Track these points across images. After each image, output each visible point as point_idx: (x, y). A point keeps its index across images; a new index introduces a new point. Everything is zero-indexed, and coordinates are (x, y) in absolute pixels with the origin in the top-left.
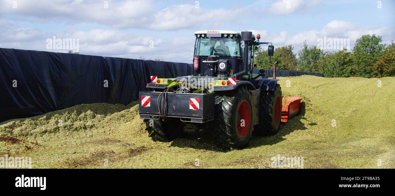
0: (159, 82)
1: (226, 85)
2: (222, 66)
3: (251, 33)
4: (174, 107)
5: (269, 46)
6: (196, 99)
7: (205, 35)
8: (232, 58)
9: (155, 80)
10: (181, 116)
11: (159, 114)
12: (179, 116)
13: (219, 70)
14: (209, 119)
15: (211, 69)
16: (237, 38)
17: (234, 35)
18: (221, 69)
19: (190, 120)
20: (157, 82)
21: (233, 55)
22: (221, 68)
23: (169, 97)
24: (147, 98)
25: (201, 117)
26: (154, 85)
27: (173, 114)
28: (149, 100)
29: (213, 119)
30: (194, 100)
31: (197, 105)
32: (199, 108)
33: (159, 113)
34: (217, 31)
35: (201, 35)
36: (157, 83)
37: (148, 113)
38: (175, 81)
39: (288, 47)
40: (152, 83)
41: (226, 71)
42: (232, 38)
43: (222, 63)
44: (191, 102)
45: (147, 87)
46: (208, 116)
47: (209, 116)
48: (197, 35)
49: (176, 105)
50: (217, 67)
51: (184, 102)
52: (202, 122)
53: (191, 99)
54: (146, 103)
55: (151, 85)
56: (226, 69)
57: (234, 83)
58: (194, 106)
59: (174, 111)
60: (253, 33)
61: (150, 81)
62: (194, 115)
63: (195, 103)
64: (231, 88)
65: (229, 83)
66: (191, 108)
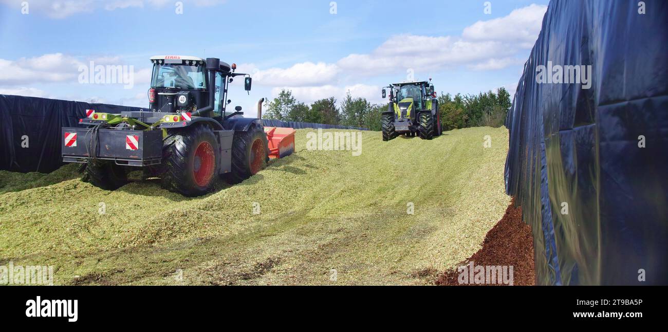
0: (96, 117)
1: (178, 121)
2: (183, 99)
3: (218, 60)
4: (107, 146)
5: (246, 79)
6: (134, 136)
7: (163, 60)
8: (195, 90)
9: (92, 116)
10: (116, 158)
11: (87, 156)
12: (114, 158)
13: (179, 105)
14: (154, 162)
15: (169, 104)
16: (202, 65)
17: (198, 62)
18: (181, 104)
19: (127, 162)
20: (94, 117)
21: (196, 86)
22: (181, 102)
23: (100, 134)
24: (71, 136)
25: (141, 159)
26: (89, 121)
27: (106, 156)
28: (74, 137)
29: (160, 163)
30: (132, 138)
31: (136, 144)
32: (137, 148)
33: (88, 154)
34: (178, 56)
35: (157, 60)
36: (94, 119)
37: (74, 154)
38: (120, 116)
39: (329, 99)
40: (88, 118)
41: (187, 105)
42: (196, 65)
43: (182, 96)
44: (128, 140)
45: (80, 123)
46: (151, 159)
47: (154, 158)
48: (153, 61)
49: (108, 144)
50: (177, 101)
51: (119, 139)
52: (141, 166)
53: (128, 136)
54: (71, 142)
55: (86, 121)
56: (187, 104)
57: (188, 119)
58: (132, 145)
59: (107, 151)
60: (220, 60)
61: (86, 116)
62: (131, 156)
63: (134, 140)
64: (183, 125)
65: (182, 119)
66: (128, 147)
